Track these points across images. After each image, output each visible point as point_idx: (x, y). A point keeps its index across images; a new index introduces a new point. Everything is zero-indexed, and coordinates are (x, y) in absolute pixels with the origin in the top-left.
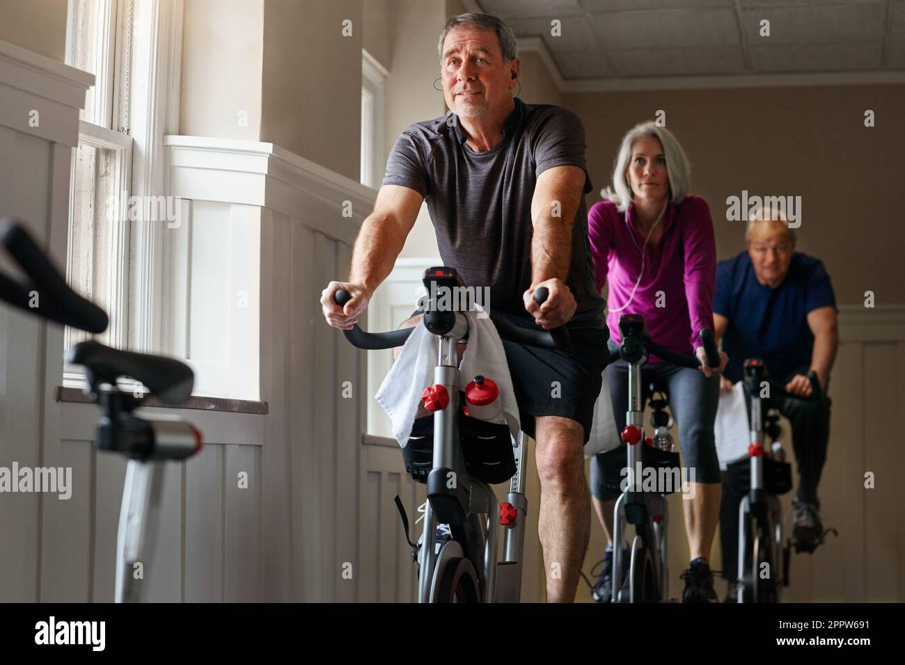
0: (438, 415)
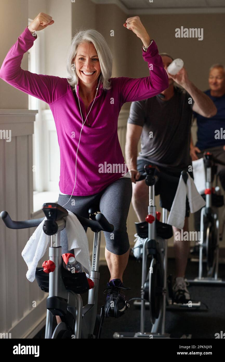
0: (51, 274)
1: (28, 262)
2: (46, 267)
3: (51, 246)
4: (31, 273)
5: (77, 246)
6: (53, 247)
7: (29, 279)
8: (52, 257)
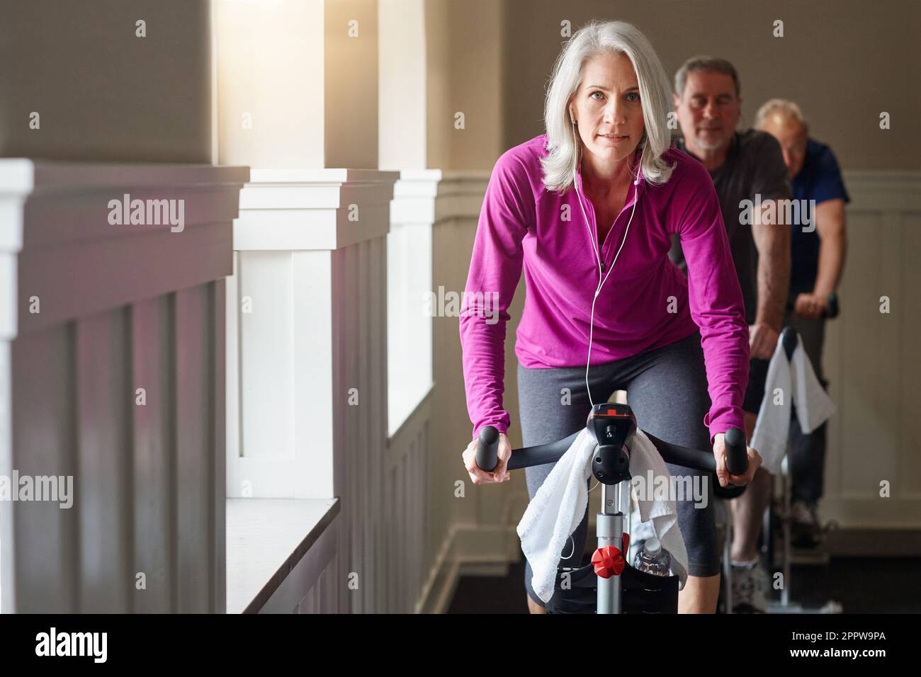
1: (529, 553)
2: (602, 563)
3: (603, 511)
4: (545, 579)
5: (667, 512)
6: (607, 514)
7: (540, 594)
8: (605, 538)
